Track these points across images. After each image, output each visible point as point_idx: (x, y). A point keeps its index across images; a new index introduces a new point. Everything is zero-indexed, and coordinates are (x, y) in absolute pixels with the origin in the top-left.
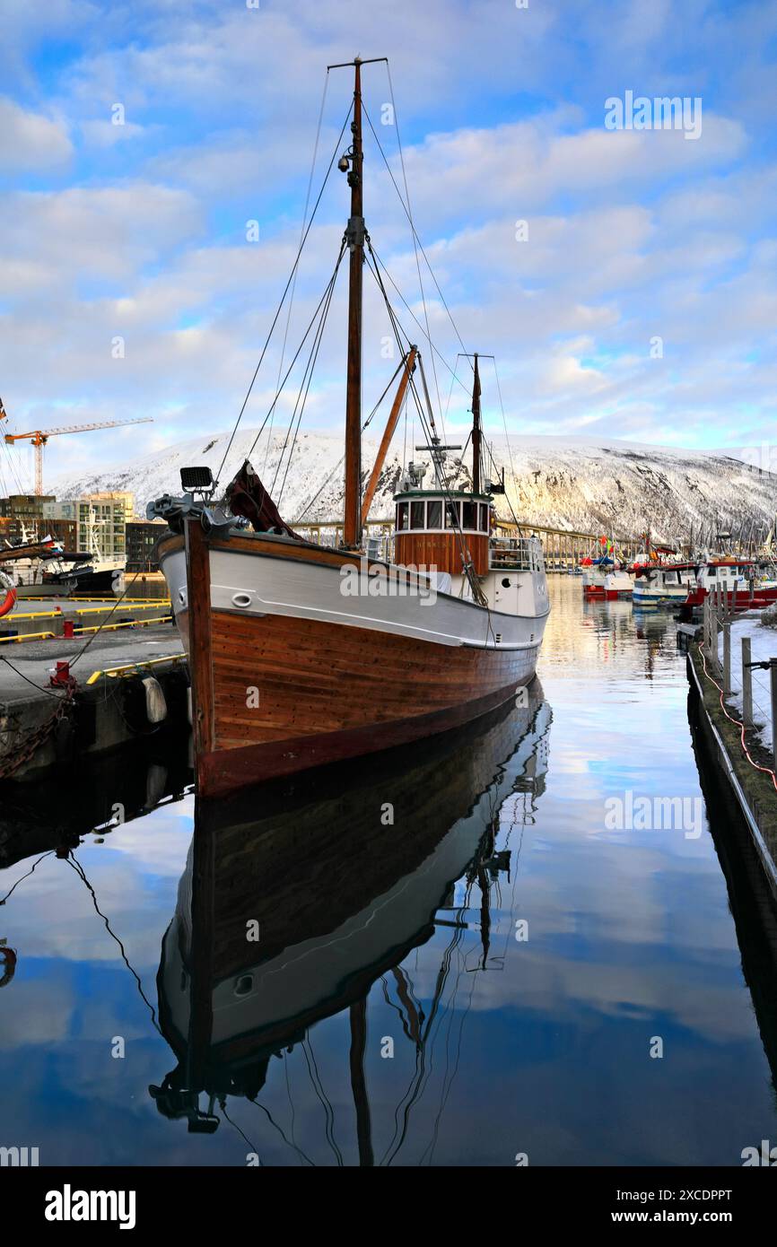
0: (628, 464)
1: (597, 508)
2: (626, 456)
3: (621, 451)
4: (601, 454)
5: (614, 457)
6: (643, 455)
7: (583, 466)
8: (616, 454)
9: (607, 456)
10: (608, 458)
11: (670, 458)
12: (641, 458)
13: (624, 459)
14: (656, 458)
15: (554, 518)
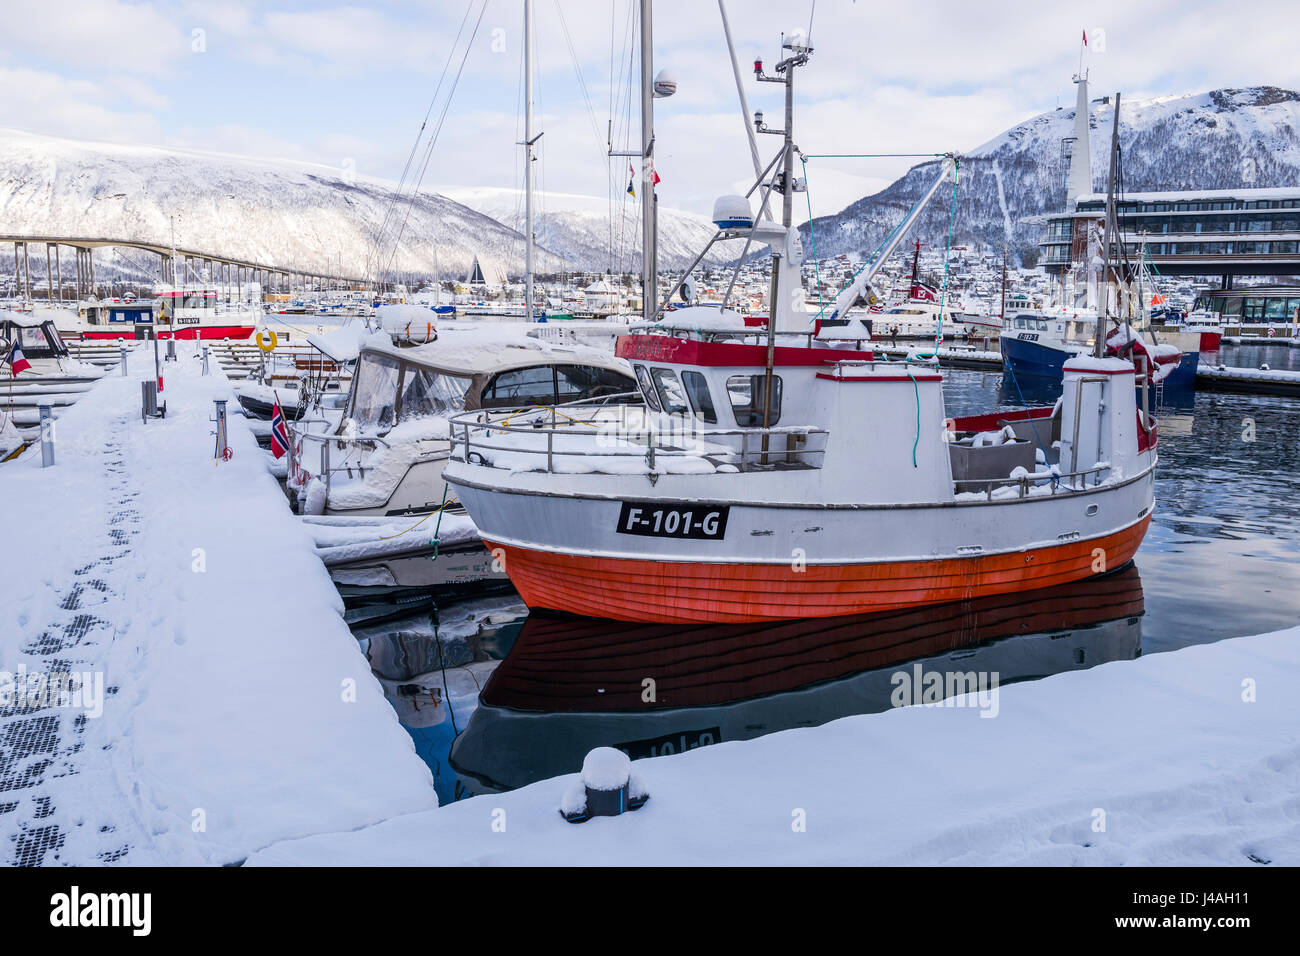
0: (335, 194)
1: (300, 240)
2: (334, 185)
3: (327, 178)
4: (307, 181)
5: (320, 185)
6: (352, 185)
7: (285, 192)
8: (322, 182)
9: (314, 182)
10: (314, 186)
11: (380, 191)
12: (349, 188)
13: (332, 188)
14: (366, 189)
15: (251, 248)
